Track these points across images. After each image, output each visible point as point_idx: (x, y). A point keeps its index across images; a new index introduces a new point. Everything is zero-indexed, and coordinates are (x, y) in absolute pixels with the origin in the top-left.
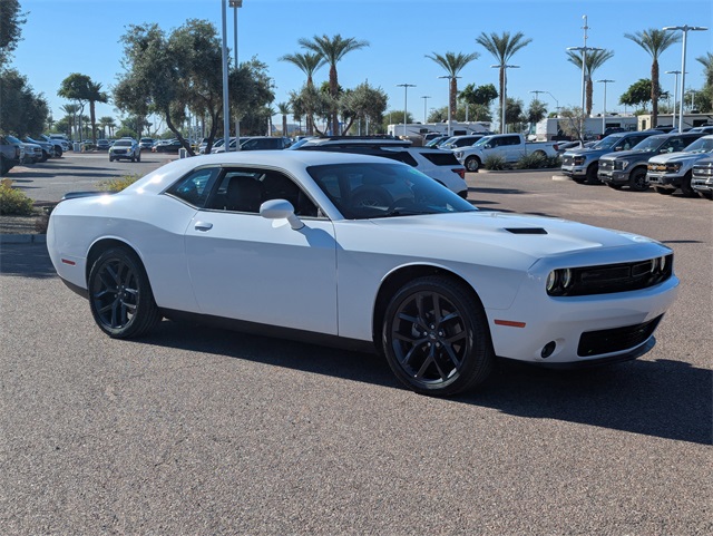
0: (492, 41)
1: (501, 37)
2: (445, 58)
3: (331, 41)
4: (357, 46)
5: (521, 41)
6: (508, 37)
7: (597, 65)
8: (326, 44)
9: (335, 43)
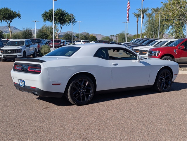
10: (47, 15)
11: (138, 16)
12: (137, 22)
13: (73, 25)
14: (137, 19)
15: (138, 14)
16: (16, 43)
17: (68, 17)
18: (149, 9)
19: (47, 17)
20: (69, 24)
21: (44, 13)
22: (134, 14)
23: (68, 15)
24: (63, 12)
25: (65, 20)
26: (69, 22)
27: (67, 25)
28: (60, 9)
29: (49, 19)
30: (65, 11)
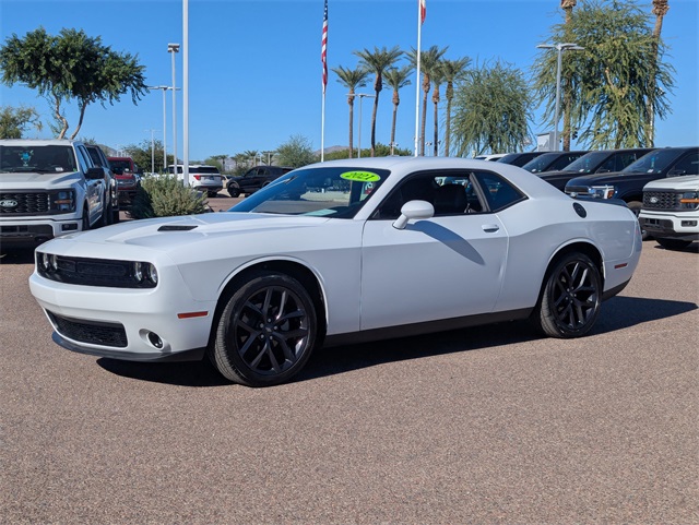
10: (23, 55)
11: (354, 79)
12: (351, 103)
13: (134, 101)
14: (349, 89)
15: (355, 72)
16: (26, 156)
17: (114, 66)
18: (401, 53)
19: (21, 63)
20: (116, 98)
21: (7, 45)
22: (339, 74)
23: (114, 57)
24: (90, 42)
25: (104, 78)
26: (119, 87)
27: (107, 103)
28: (78, 31)
29: (28, 71)
30: (98, 39)
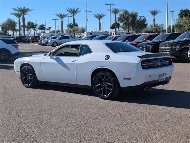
0: (70, 10)
1: (73, 9)
2: (59, 15)
3: (23, 9)
4: (31, 10)
5: (79, 10)
6: (75, 9)
7: (102, 18)
8: (21, 10)
9: (24, 9)
